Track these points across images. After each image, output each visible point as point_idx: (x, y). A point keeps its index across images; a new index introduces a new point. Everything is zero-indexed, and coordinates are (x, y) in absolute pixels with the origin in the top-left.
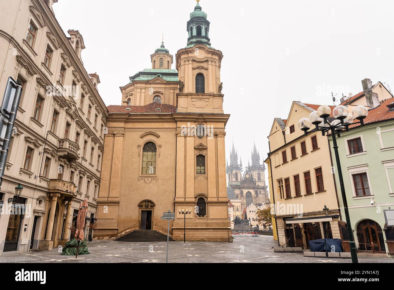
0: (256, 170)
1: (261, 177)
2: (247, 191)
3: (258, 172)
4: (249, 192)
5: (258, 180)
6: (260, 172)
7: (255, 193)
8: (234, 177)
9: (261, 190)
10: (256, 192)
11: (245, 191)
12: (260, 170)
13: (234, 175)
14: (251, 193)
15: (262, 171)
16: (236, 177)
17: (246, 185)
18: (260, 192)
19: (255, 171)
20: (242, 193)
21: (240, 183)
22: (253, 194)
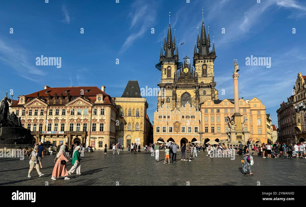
0: (200, 60)
1: (208, 70)
2: (184, 91)
3: (203, 63)
4: (186, 93)
5: (202, 75)
6: (206, 63)
7: (195, 94)
8: (165, 72)
9: (206, 89)
10: (197, 93)
11: (180, 92)
12: (206, 60)
13: (165, 70)
14: (189, 95)
15: (210, 61)
16: (168, 73)
17: (182, 84)
18: (205, 93)
19: (199, 62)
20: (175, 94)
21: (173, 80)
22: (192, 96)
